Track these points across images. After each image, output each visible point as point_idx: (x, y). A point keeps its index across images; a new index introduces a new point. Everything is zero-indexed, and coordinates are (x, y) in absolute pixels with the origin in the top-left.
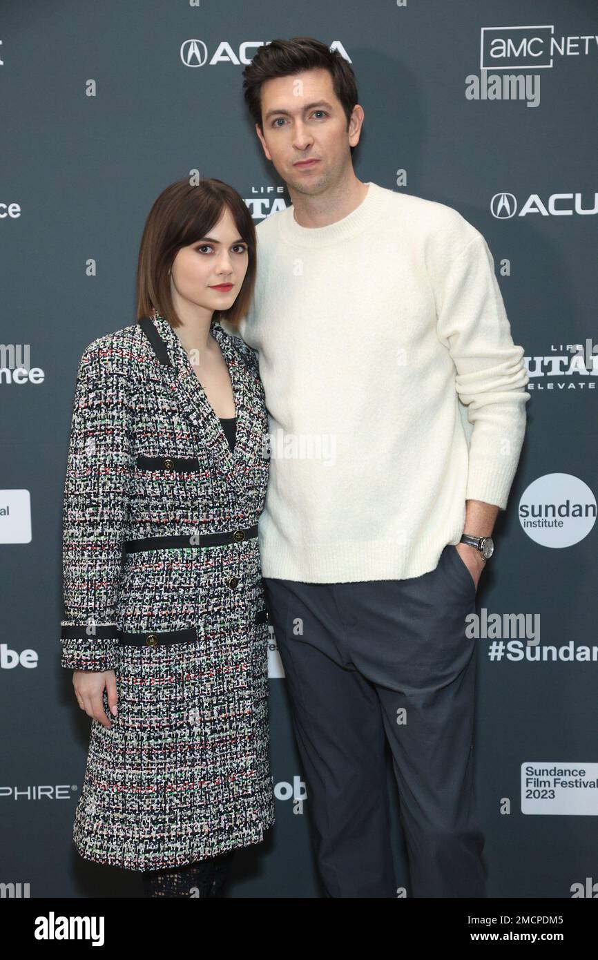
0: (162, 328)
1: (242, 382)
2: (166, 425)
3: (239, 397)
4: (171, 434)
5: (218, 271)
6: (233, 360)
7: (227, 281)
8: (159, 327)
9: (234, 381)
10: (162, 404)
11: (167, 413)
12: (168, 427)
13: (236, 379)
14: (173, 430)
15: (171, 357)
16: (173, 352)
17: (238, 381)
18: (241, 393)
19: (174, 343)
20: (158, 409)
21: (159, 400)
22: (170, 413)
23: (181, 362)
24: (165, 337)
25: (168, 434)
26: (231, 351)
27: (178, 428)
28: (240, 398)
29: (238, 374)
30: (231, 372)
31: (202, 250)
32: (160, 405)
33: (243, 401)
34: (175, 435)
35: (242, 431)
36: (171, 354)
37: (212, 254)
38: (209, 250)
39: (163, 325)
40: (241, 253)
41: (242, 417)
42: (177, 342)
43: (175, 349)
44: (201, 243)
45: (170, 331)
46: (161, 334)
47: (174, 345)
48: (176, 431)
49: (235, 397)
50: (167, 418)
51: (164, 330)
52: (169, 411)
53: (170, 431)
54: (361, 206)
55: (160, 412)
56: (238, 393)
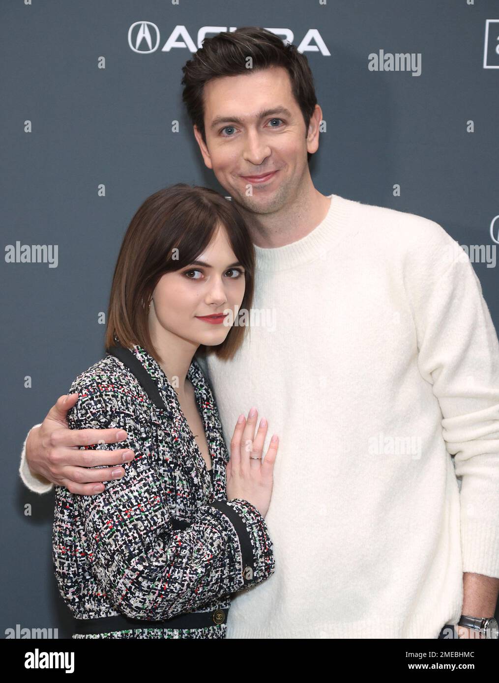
0: (147, 363)
1: (217, 429)
2: (166, 479)
3: (215, 447)
4: (171, 490)
5: (208, 300)
6: (208, 400)
7: (218, 312)
8: (144, 361)
9: (209, 427)
10: (163, 454)
11: (168, 465)
12: (169, 481)
13: (211, 425)
14: (175, 486)
15: (164, 399)
16: (164, 393)
17: (214, 427)
18: (218, 442)
19: (164, 381)
20: (159, 459)
21: (161, 448)
22: (172, 466)
23: (174, 405)
24: (153, 373)
25: (168, 490)
26: (205, 389)
27: (181, 485)
28: (217, 449)
29: (213, 419)
30: (205, 416)
31: (189, 274)
32: (161, 454)
33: (220, 453)
34: (176, 492)
35: (222, 491)
36: (163, 395)
37: (201, 280)
38: (197, 275)
39: (148, 360)
40: (237, 278)
41: (221, 473)
42: (166, 381)
43: (166, 389)
44: (190, 267)
45: (157, 367)
46: (149, 370)
47: (164, 384)
48: (178, 488)
49: (210, 448)
50: (168, 471)
51: (150, 365)
52: (171, 463)
53: (171, 487)
54: (324, 221)
55: (161, 462)
56: (214, 444)
